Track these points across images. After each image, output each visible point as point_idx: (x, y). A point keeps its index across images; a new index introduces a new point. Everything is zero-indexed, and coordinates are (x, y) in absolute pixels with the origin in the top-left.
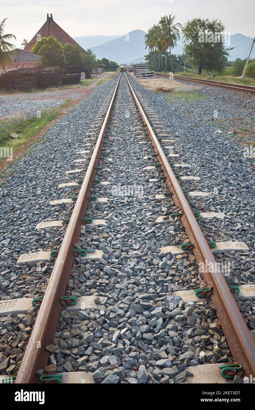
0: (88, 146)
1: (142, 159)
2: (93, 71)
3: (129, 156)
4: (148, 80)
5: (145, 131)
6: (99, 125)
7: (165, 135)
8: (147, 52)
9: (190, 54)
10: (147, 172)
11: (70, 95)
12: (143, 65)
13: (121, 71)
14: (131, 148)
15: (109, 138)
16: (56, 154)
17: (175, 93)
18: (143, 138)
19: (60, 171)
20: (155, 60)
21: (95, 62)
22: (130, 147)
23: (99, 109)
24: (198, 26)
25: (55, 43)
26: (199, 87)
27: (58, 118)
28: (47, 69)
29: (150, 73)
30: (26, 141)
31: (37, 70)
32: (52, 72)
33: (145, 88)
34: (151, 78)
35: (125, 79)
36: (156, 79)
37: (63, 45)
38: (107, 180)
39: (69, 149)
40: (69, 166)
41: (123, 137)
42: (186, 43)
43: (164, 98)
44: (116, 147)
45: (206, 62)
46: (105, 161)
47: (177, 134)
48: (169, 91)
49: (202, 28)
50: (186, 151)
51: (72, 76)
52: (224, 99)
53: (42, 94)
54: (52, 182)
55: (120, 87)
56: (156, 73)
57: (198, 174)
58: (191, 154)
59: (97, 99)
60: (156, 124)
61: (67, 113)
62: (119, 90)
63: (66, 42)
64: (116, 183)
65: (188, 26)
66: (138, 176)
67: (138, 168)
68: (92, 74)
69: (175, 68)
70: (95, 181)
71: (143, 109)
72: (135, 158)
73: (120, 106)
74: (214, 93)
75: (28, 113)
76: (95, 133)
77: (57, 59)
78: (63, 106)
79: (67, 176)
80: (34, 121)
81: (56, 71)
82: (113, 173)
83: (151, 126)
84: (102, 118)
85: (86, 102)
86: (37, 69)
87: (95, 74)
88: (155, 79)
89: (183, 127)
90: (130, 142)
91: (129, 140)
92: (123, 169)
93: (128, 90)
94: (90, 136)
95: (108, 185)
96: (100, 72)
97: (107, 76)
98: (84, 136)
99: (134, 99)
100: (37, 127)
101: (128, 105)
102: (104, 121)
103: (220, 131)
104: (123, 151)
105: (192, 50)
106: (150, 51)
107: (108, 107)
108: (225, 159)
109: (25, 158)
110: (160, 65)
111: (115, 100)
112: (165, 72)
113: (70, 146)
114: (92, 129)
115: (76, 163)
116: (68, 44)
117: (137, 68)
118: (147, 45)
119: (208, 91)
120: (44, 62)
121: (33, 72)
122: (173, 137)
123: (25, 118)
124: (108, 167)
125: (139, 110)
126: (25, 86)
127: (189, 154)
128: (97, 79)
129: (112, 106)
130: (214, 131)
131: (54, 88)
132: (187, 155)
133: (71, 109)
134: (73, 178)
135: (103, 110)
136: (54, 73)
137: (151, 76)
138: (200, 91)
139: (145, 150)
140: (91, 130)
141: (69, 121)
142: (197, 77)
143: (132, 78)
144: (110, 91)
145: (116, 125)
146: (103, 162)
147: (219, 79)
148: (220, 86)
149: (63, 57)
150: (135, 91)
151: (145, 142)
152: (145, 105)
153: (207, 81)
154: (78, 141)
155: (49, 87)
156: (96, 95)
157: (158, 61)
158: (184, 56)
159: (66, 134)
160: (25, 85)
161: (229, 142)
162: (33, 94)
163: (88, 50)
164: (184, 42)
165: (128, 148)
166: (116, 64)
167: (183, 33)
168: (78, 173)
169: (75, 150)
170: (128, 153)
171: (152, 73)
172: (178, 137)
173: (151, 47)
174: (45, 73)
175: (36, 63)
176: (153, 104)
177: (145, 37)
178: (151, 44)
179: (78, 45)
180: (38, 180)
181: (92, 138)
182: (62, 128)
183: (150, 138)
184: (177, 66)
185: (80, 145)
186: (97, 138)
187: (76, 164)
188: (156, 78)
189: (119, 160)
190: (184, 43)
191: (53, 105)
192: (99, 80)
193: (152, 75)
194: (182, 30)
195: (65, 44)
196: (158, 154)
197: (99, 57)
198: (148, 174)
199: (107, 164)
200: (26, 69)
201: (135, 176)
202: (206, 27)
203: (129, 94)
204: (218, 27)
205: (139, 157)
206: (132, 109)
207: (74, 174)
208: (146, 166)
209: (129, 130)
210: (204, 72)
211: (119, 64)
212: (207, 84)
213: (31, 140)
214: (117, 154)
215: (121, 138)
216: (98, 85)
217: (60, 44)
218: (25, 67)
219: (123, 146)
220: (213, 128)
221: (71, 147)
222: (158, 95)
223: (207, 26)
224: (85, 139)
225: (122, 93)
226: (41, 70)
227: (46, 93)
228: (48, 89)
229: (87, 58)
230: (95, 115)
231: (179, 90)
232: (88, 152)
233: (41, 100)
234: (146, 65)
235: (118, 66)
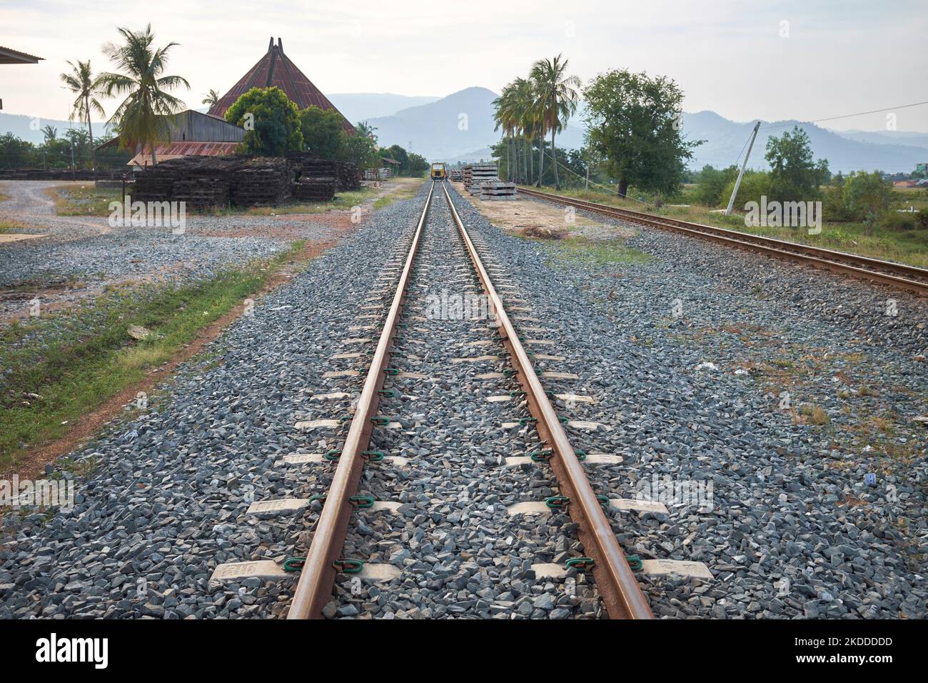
0: (335, 399)
1: (503, 469)
2: (368, 174)
3: (461, 451)
4: (499, 203)
5: (503, 357)
6: (373, 327)
7: (564, 376)
8: (498, 137)
9: (602, 149)
10: (524, 527)
11: (307, 228)
12: (488, 168)
13: (435, 179)
14: (464, 418)
15: (399, 377)
16: (234, 421)
17: (571, 242)
18: (500, 384)
19: (233, 498)
20: (514, 159)
21: (373, 152)
22: (462, 414)
23: (375, 277)
24: (622, 88)
25: (281, 102)
26: (629, 231)
27: (264, 290)
28: (257, 161)
29: (505, 188)
30: (165, 355)
31: (230, 164)
32: (267, 170)
33: (494, 225)
34: (507, 200)
35: (443, 197)
36: (520, 203)
37: (300, 108)
38: (384, 559)
39: (274, 409)
40: (266, 480)
41: (439, 376)
42: (593, 124)
43: (542, 254)
44: (419, 410)
45: (639, 169)
46: (384, 467)
47: (598, 374)
48: (555, 236)
49: (631, 92)
50: (638, 441)
51: (316, 182)
52: (696, 264)
53: (235, 222)
54: (196, 550)
55: (432, 216)
56: (517, 187)
57: (697, 552)
58: (656, 457)
59: (371, 246)
60: (532, 334)
61: (291, 279)
62: (429, 226)
63: (309, 104)
64: (419, 576)
65: (598, 86)
66: (494, 543)
67: (491, 508)
68: (364, 179)
69: (562, 178)
70: (342, 565)
71: (493, 285)
72: (480, 461)
73: (431, 270)
74: (668, 250)
75: (190, 271)
76: (357, 355)
77: (283, 139)
78: (283, 258)
79: (252, 526)
80: (202, 293)
81: (276, 168)
82: (409, 524)
83: (521, 340)
84: (382, 306)
85: (343, 250)
86: (231, 160)
87: (371, 180)
88: (515, 203)
89: (611, 350)
90: (460, 393)
91: (457, 385)
92: (442, 506)
93: (451, 228)
94: (342, 365)
95: (389, 582)
96: (383, 176)
97: (399, 187)
98: (326, 364)
99: (467, 253)
100: (206, 313)
101: (453, 269)
102: (387, 315)
103: (711, 365)
104: (440, 428)
105: (604, 141)
106: (505, 135)
107: (401, 273)
108: (761, 477)
109: (147, 417)
110: (526, 169)
111: (417, 252)
112: (538, 186)
113: (281, 397)
114: (353, 341)
115: (288, 466)
116: (311, 107)
117: (474, 173)
118: (499, 123)
119: (653, 242)
120: (251, 145)
121: (221, 166)
122: (588, 384)
123: (178, 284)
124: (392, 495)
125: (483, 287)
126: (198, 200)
127: (650, 456)
128: (376, 193)
129: (410, 271)
130: (694, 362)
131: (269, 208)
132: (643, 460)
133: (302, 266)
134: (269, 536)
135: (386, 281)
136: (272, 173)
137: (505, 194)
138: (633, 240)
139: (508, 430)
140: (348, 341)
141: (292, 302)
142: (616, 203)
143: (461, 196)
144: (407, 226)
145: (419, 329)
146: (378, 469)
147: (672, 211)
148: (681, 232)
149: (298, 137)
150: (470, 232)
151: (508, 398)
152: (499, 270)
153: (642, 216)
154: (305, 379)
155: (256, 204)
156: (370, 234)
157: (522, 161)
158: (584, 152)
159: (278, 350)
160: (198, 197)
161: (746, 404)
162: (214, 220)
163: (360, 124)
164: (589, 120)
165: (457, 416)
166: (423, 160)
167: (586, 100)
168: (289, 514)
169: (292, 415)
170: (455, 439)
171: (509, 188)
172: (605, 386)
173: (508, 127)
174: (250, 171)
175: (233, 147)
176: (518, 269)
177: (494, 106)
178: (507, 119)
179: (336, 110)
180: (154, 529)
181: (346, 373)
182: (271, 322)
183: (520, 386)
184: (566, 175)
185: (310, 395)
186: (366, 372)
187: (289, 475)
188: (518, 200)
189: (428, 464)
190: (588, 124)
191: (260, 253)
192: (381, 195)
193: (510, 192)
194: (584, 94)
195: (306, 107)
196: (552, 451)
197: (383, 142)
198: (529, 541)
199: (391, 479)
200: (206, 159)
201: (482, 545)
202: (639, 90)
203: (455, 238)
204: (669, 93)
205: (490, 458)
206: (464, 283)
207: (276, 517)
208: (517, 500)
209: (458, 352)
210: (632, 192)
211: (429, 161)
212: (646, 224)
213: (179, 352)
214: (422, 442)
215: (435, 376)
216: (376, 208)
217: (295, 106)
218: (203, 154)
219: (439, 407)
220: (687, 352)
221: (284, 399)
222: (526, 245)
223: (641, 88)
224: (329, 375)
225: (436, 235)
226: (242, 163)
227: (247, 220)
228: (253, 210)
229: (355, 142)
230: (363, 292)
231: (580, 234)
232: (331, 423)
233: (231, 236)
234: (494, 168)
235: (428, 165)
